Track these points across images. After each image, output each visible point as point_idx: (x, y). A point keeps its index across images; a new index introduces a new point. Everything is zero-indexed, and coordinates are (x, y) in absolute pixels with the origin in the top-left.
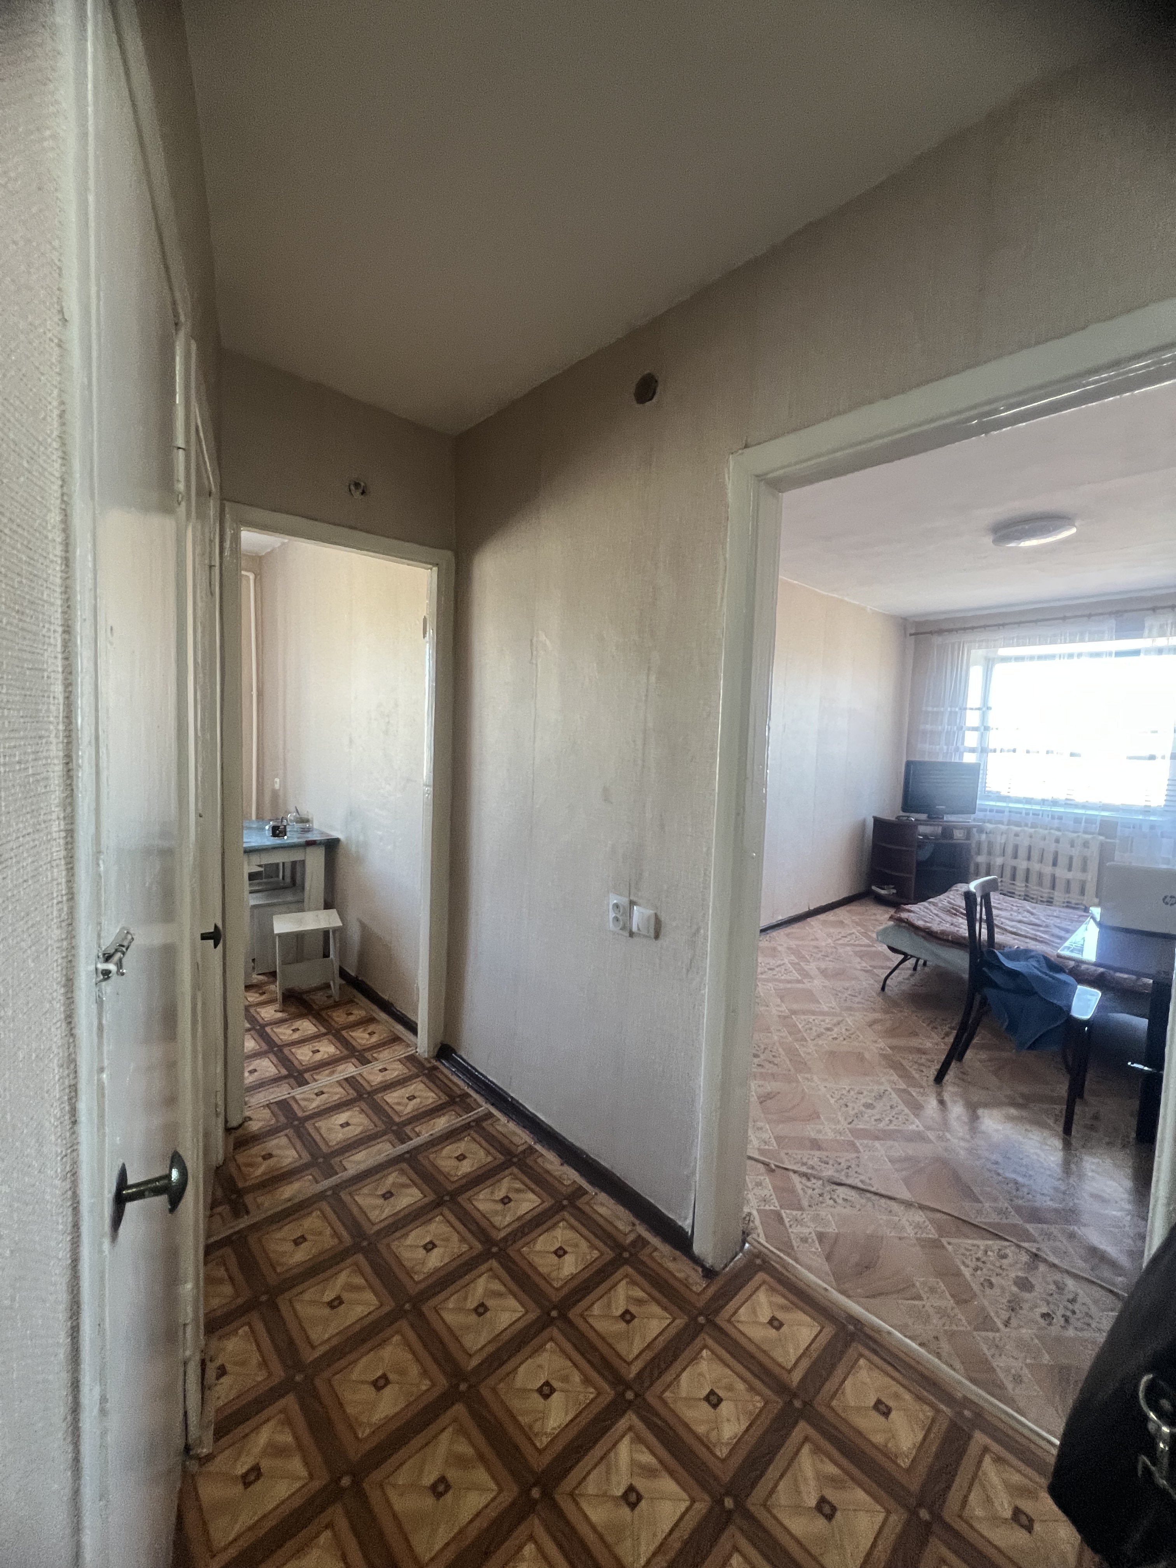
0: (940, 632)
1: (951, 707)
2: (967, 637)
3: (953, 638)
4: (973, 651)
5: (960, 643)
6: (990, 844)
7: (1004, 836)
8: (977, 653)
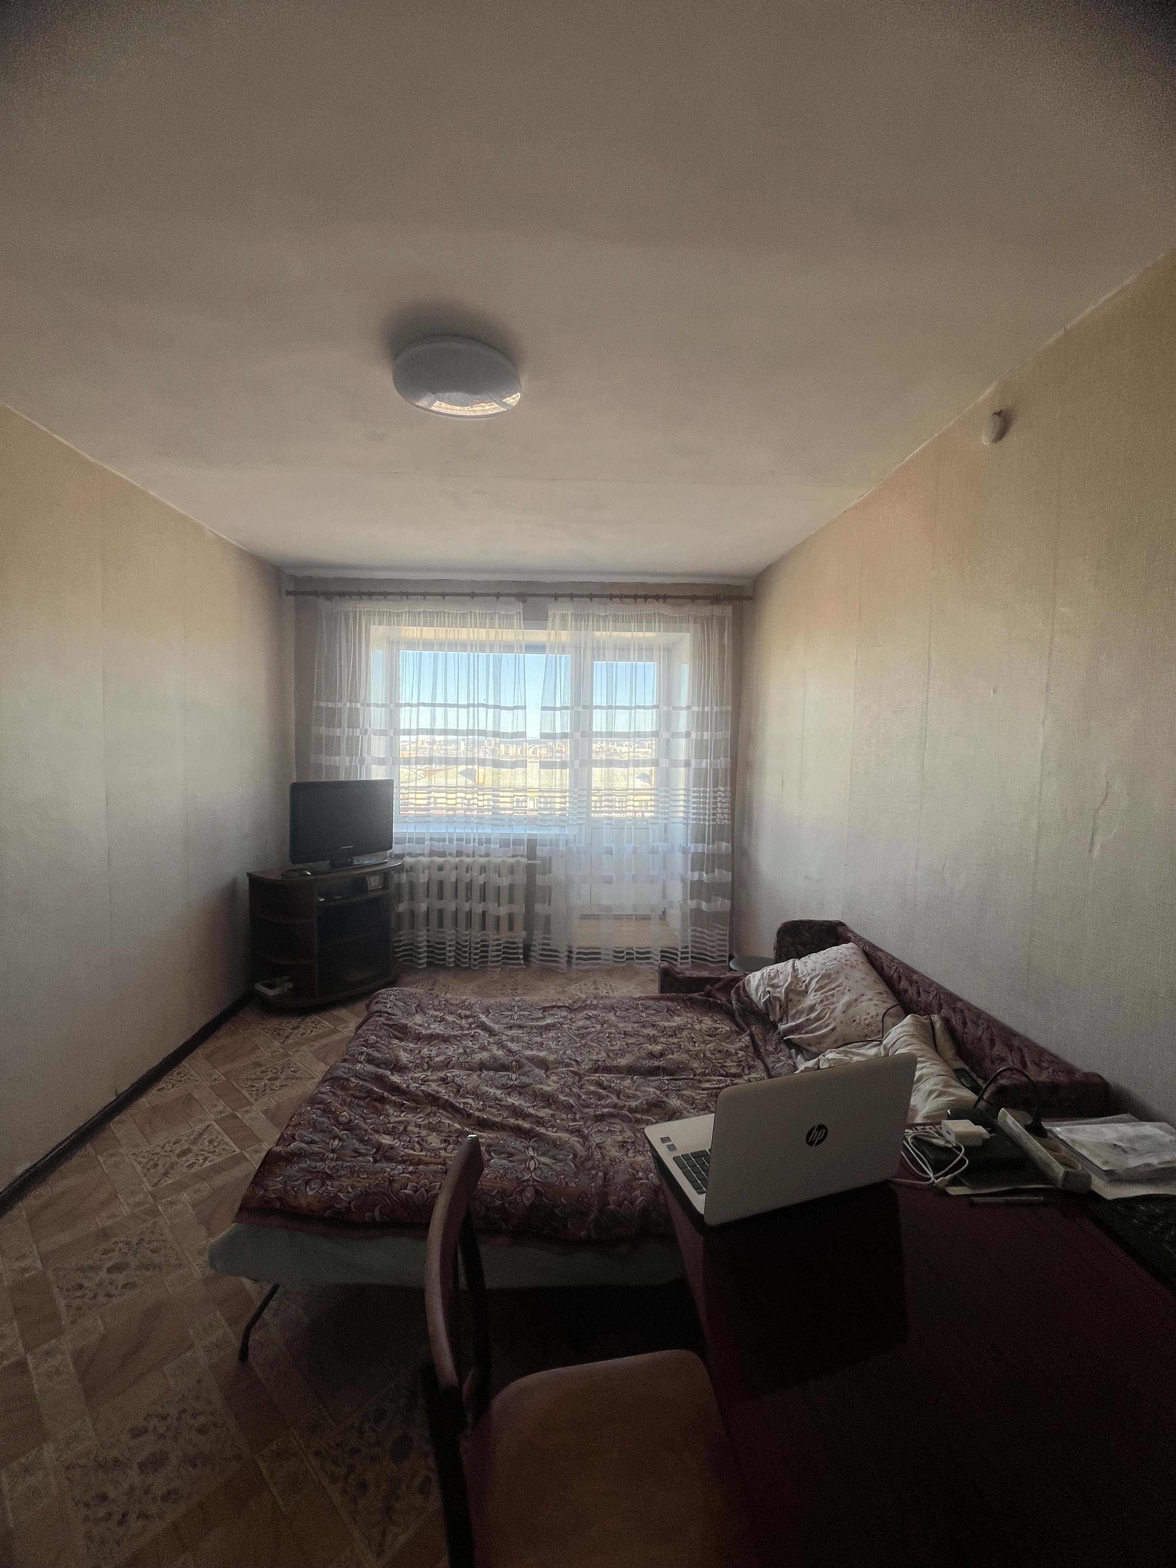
0: (329, 595)
1: (351, 702)
2: (364, 606)
3: (347, 606)
4: (373, 627)
5: (355, 613)
6: (412, 885)
7: (426, 872)
8: (378, 631)
